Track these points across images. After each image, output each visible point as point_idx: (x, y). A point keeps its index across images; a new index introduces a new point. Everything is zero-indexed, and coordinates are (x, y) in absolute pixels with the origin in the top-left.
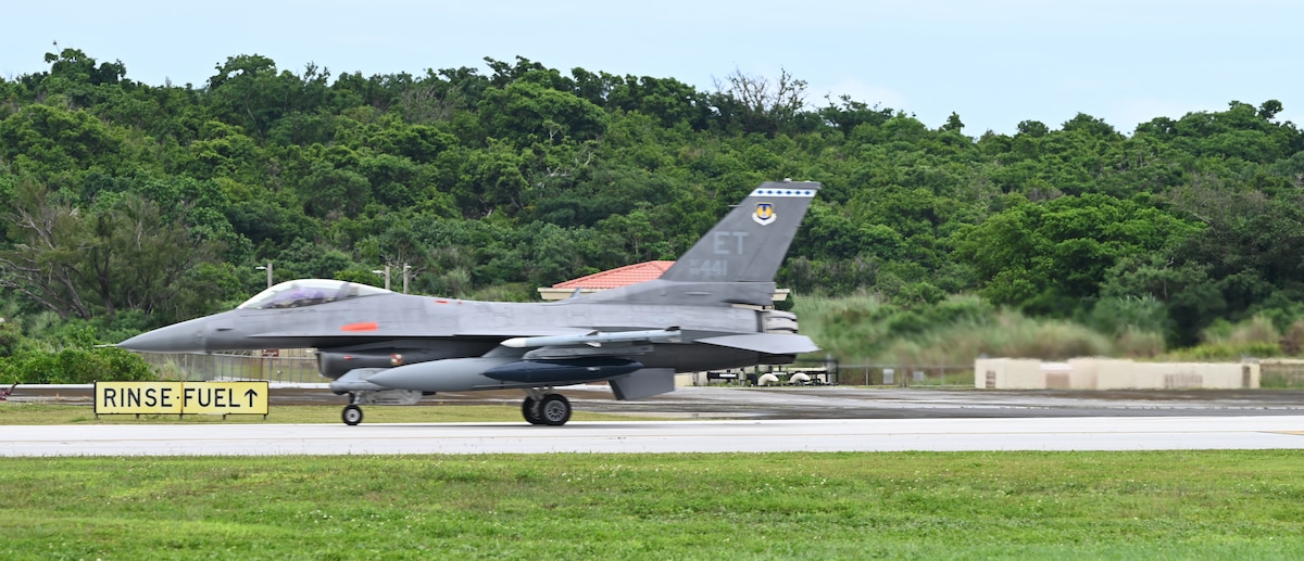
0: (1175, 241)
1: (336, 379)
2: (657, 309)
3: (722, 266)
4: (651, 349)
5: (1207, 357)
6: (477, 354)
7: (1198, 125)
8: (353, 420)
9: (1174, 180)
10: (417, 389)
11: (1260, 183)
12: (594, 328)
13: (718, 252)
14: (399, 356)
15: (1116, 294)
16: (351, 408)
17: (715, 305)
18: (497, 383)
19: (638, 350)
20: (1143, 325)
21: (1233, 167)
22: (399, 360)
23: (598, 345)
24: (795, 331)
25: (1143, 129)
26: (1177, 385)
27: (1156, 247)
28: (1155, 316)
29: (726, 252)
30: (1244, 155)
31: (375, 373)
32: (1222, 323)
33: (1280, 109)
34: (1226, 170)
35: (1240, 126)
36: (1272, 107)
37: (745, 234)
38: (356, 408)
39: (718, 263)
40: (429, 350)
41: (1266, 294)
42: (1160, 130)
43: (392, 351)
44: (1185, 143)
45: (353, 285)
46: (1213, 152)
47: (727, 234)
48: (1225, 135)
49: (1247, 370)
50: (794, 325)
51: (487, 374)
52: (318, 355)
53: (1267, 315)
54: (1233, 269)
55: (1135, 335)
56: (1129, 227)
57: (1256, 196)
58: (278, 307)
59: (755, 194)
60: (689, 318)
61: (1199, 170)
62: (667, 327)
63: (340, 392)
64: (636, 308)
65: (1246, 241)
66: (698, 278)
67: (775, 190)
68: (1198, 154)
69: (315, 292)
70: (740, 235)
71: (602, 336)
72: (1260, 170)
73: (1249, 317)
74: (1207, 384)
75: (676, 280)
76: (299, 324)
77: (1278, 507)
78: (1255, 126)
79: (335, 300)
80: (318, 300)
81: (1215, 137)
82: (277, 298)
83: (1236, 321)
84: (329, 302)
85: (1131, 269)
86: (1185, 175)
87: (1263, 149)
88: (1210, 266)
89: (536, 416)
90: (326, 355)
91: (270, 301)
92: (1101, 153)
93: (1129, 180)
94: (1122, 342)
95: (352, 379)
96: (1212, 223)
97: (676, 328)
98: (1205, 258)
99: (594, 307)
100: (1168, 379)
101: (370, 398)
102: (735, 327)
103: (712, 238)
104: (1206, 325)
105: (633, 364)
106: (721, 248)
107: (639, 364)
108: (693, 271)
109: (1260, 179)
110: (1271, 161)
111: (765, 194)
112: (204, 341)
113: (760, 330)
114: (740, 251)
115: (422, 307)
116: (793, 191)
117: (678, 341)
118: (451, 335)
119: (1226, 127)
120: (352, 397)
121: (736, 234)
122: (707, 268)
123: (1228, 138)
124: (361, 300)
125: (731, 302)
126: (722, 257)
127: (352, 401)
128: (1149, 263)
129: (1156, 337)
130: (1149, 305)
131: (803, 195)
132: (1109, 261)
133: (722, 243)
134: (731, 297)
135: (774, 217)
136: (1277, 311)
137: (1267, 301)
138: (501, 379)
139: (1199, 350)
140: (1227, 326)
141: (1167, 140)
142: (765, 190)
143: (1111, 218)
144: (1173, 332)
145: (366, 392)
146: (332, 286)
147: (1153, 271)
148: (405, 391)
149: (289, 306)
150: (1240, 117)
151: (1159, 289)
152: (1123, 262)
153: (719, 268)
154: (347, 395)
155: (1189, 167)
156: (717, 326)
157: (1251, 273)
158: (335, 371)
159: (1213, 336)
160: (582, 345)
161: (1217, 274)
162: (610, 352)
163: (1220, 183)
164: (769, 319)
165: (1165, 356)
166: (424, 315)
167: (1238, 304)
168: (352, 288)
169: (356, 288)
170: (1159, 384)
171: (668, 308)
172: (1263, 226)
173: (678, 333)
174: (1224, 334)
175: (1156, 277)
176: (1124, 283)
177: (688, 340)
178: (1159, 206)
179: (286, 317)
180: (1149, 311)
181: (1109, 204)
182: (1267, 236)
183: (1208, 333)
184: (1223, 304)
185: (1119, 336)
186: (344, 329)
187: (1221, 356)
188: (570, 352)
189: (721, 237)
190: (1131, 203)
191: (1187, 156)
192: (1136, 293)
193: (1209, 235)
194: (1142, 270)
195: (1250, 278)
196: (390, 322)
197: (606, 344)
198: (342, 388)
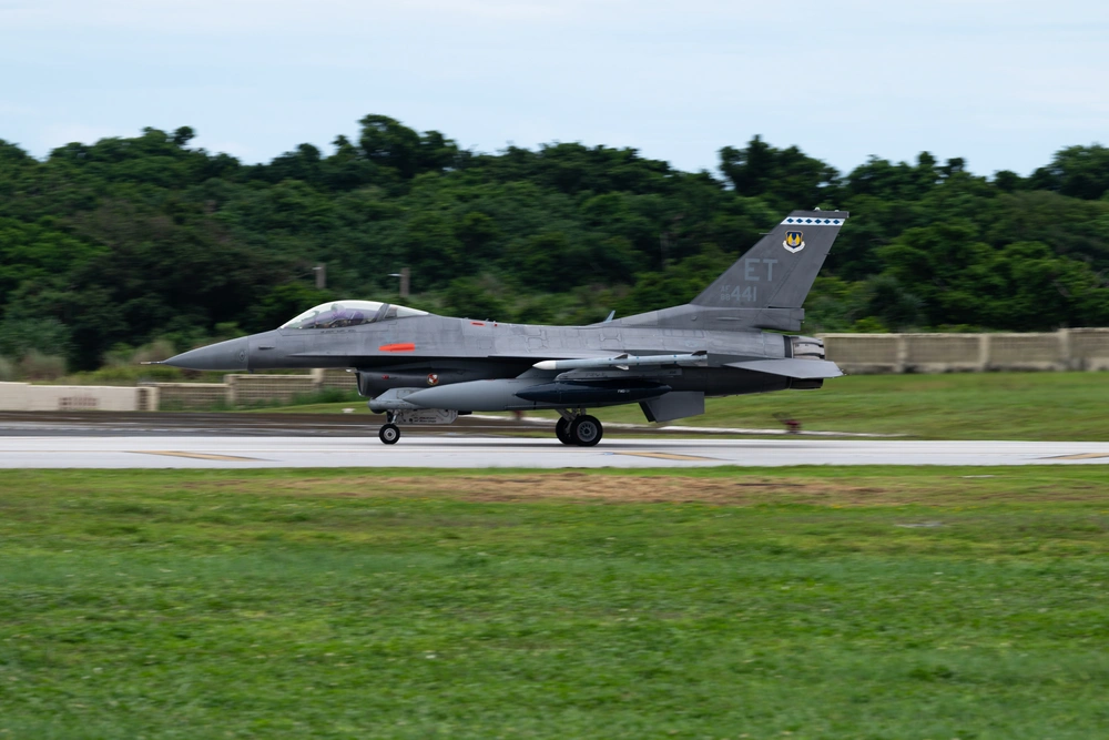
0: (80, 265)
1: (374, 398)
2: (688, 333)
3: (752, 291)
4: (679, 372)
5: (107, 380)
6: (511, 375)
7: (111, 151)
8: (388, 438)
9: (87, 204)
10: (453, 409)
11: (171, 208)
12: (625, 351)
13: (747, 278)
14: (435, 376)
15: (18, 317)
16: (390, 427)
17: (744, 330)
18: (531, 404)
19: (666, 373)
20: (45, 349)
21: (147, 193)
22: (435, 381)
23: (627, 368)
24: (822, 357)
25: (57, 153)
26: (73, 407)
27: (57, 270)
28: (57, 338)
29: (757, 279)
30: (158, 182)
31: (412, 392)
32: (124, 348)
33: (191, 137)
34: (139, 196)
35: (151, 152)
36: (185, 133)
37: (776, 261)
38: (393, 426)
39: (749, 289)
40: (465, 371)
41: (167, 319)
42: (73, 155)
43: (430, 371)
44: (97, 169)
45: (392, 306)
46: (128, 177)
47: (758, 261)
48: (137, 161)
49: (143, 393)
50: (822, 351)
51: (518, 395)
52: (358, 375)
53: (168, 339)
54: (136, 293)
55: (36, 358)
56: (36, 250)
57: (163, 221)
58: (319, 326)
59: (785, 222)
60: (719, 343)
61: (110, 195)
62: (694, 351)
63: (378, 410)
64: (668, 332)
65: (150, 266)
66: (729, 304)
67: (804, 219)
68: (111, 178)
69: (355, 312)
70: (770, 262)
71: (631, 358)
72: (173, 196)
73: (149, 341)
74: (103, 407)
75: (706, 305)
76: (338, 344)
77: (92, 522)
78: (167, 152)
79: (374, 321)
80: (358, 320)
81: (128, 163)
82: (318, 319)
83: (136, 345)
84: (367, 322)
85: (33, 292)
86: (100, 200)
87: (176, 175)
88: (112, 290)
89: (571, 435)
90: (364, 375)
91: (312, 321)
92: (14, 177)
93: (40, 204)
94: (23, 364)
95: (389, 398)
96: (114, 248)
97: (704, 353)
98: (108, 282)
99: (627, 331)
100: (65, 401)
101: (407, 417)
102: (761, 352)
103: (743, 265)
104: (108, 348)
105: (662, 387)
106: (751, 274)
107: (668, 387)
108: (723, 298)
109: (172, 204)
110: (182, 187)
111: (795, 223)
112: (246, 359)
113: (788, 355)
114: (770, 279)
115: (459, 328)
116: (823, 220)
117: (706, 365)
118: (486, 355)
119: (138, 153)
120: (390, 416)
121: (765, 261)
122: (737, 294)
123: (142, 164)
124: (400, 322)
125: (763, 328)
126: (752, 284)
127: (390, 420)
128: (51, 286)
129: (57, 361)
130: (51, 328)
131: (832, 223)
132: (12, 284)
133: (752, 269)
134: (761, 323)
135: (803, 244)
136: (177, 336)
137: (171, 325)
138: (535, 400)
139: (99, 373)
140: (127, 350)
141: (80, 165)
142: (795, 219)
143: (15, 242)
144: (73, 355)
145: (403, 411)
146: (370, 307)
147: (55, 295)
148: (442, 411)
149: (330, 326)
150: (153, 143)
151: (63, 312)
152: (27, 284)
153: (748, 294)
154: (385, 413)
155: (101, 192)
156: (746, 350)
157: (154, 298)
158: (374, 390)
159: (115, 359)
160: (611, 367)
161: (119, 298)
162: (639, 375)
163: (132, 207)
164: (797, 345)
165: (64, 378)
166: (461, 336)
167: (139, 329)
168: (391, 309)
169: (395, 310)
170: (53, 406)
171: (699, 333)
172: (165, 251)
173: (705, 357)
174: (126, 358)
175: (57, 301)
176: (27, 305)
177: (716, 364)
178: (66, 230)
179: (326, 337)
180: (50, 334)
181: (15, 227)
182: (167, 262)
183: (109, 356)
184: (124, 326)
185: (20, 360)
186: (381, 350)
187: (121, 379)
188: (600, 375)
189: (751, 264)
190: (35, 227)
191: (99, 181)
192: (40, 315)
193: (114, 259)
194: (45, 293)
195: (151, 301)
196: (427, 343)
197: (634, 367)
198: (380, 406)
